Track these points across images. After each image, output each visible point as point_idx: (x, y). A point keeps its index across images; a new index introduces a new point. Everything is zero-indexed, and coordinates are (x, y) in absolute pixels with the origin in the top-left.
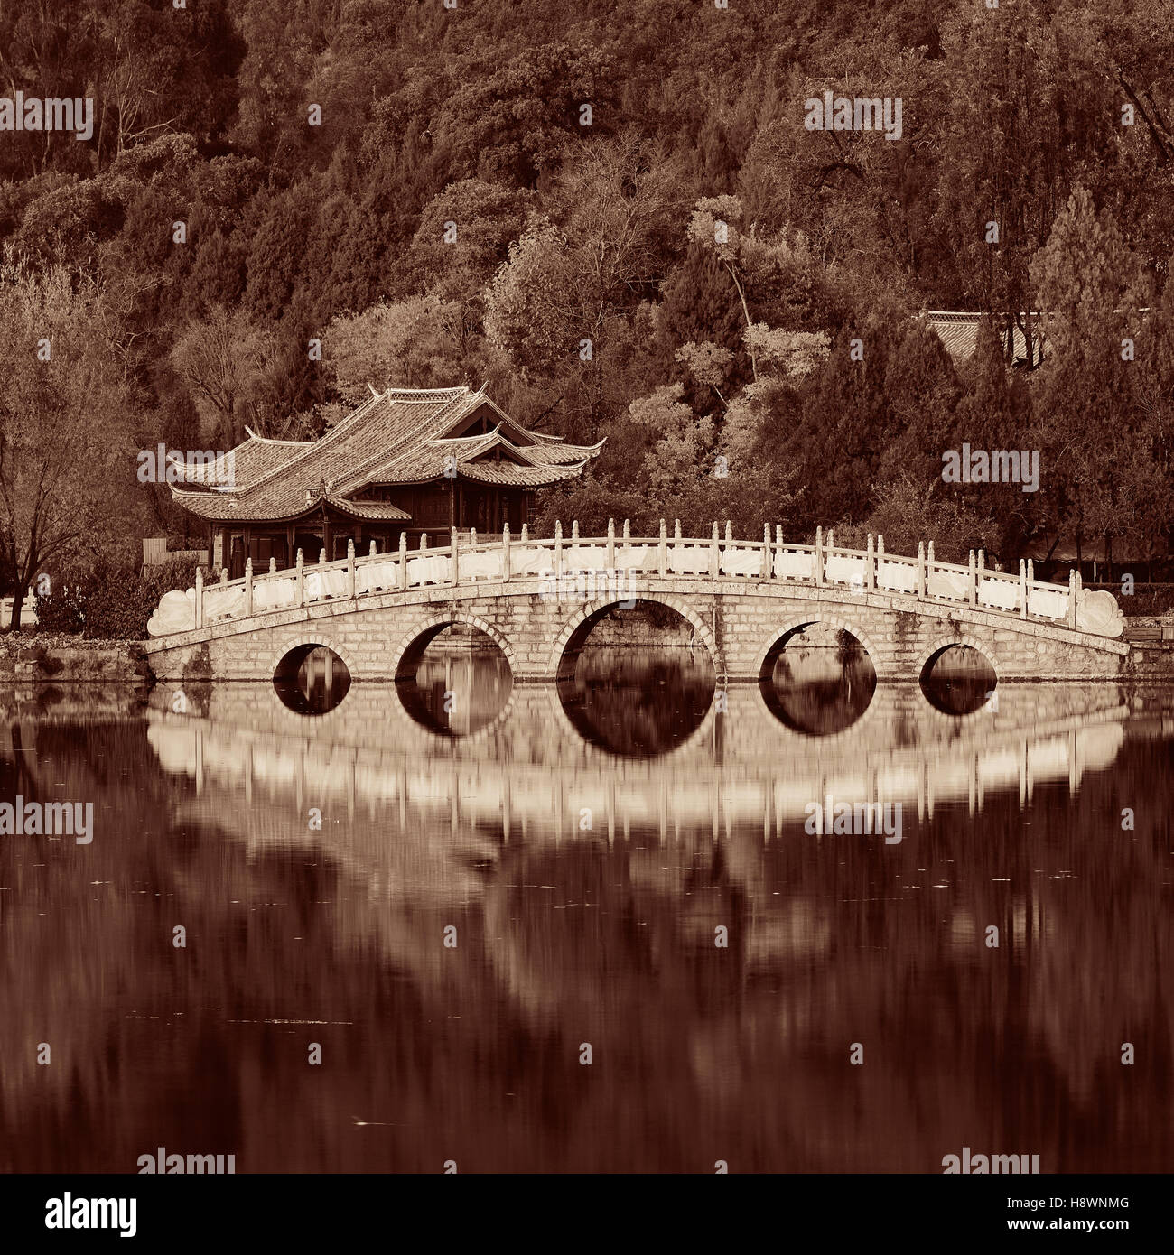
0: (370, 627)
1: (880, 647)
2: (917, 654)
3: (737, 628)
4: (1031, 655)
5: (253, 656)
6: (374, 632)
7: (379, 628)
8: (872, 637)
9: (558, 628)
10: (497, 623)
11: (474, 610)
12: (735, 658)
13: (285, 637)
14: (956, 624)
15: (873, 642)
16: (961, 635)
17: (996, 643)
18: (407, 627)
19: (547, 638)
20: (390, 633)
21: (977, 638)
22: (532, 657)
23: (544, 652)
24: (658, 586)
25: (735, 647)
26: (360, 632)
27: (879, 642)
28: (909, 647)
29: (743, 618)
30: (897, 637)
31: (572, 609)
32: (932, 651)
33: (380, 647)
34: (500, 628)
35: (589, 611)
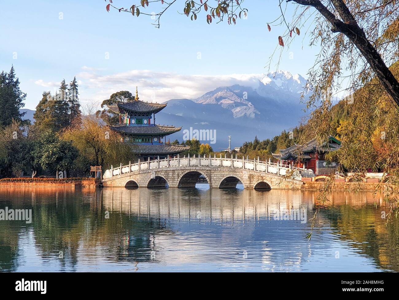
0: (142, 177)
2: (253, 184)
3: (214, 178)
5: (121, 183)
6: (143, 178)
9: (177, 177)
11: (162, 173)
12: (214, 184)
13: (127, 179)
14: (262, 177)
15: (243, 181)
16: (264, 179)
17: (271, 182)
18: (149, 177)
19: (176, 180)
20: (146, 178)
22: (173, 184)
23: (175, 183)
24: (197, 168)
25: (214, 182)
26: (140, 178)
27: (245, 181)
28: (252, 182)
29: (215, 176)
30: (249, 180)
31: (180, 173)
32: (257, 183)
33: (144, 181)
34: (166, 177)
35: (184, 174)
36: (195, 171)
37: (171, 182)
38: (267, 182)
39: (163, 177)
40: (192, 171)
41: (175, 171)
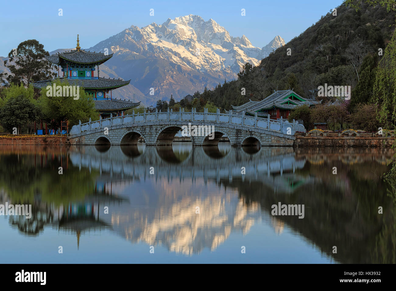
0: (115, 133)
1: (232, 138)
2: (241, 139)
4: (270, 140)
5: (90, 139)
6: (116, 134)
7: (116, 133)
8: (230, 135)
9: (155, 133)
10: (142, 132)
11: (137, 129)
12: (197, 140)
13: (97, 135)
14: (251, 132)
15: (230, 137)
16: (252, 135)
17: (261, 137)
18: (123, 133)
19: (153, 136)
20: (119, 135)
21: (256, 136)
22: (150, 140)
23: (153, 139)
24: (178, 123)
26: (112, 134)
27: (231, 136)
28: (239, 138)
30: (236, 135)
31: (159, 129)
32: (245, 139)
33: (117, 137)
34: (143, 133)
35: (163, 129)
36: (176, 126)
37: (148, 138)
38: (256, 138)
39: (139, 133)
40: (172, 126)
41: (153, 126)
